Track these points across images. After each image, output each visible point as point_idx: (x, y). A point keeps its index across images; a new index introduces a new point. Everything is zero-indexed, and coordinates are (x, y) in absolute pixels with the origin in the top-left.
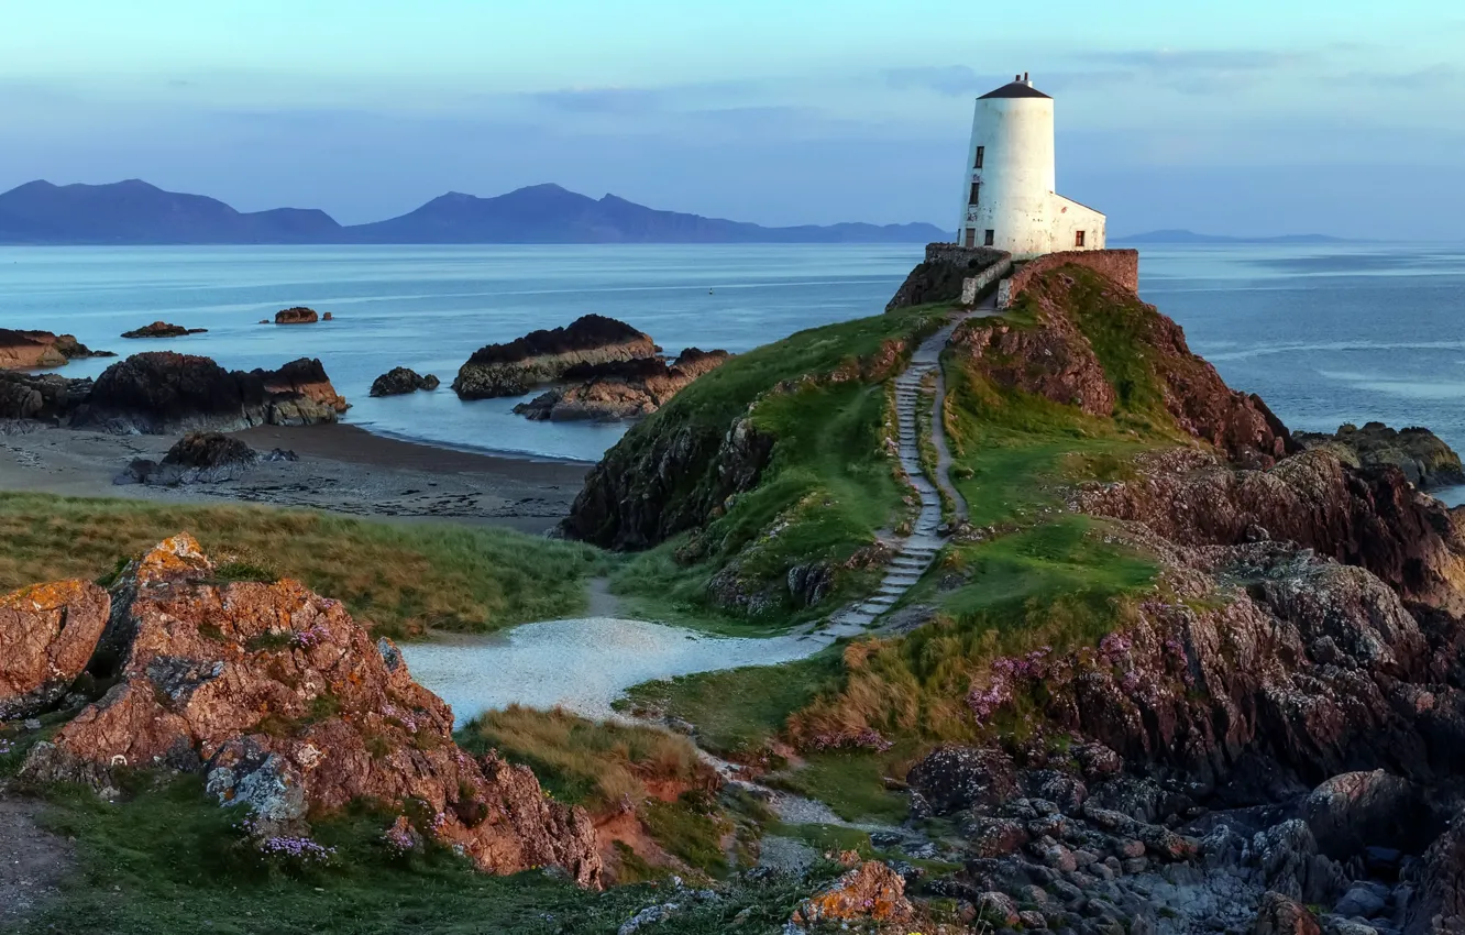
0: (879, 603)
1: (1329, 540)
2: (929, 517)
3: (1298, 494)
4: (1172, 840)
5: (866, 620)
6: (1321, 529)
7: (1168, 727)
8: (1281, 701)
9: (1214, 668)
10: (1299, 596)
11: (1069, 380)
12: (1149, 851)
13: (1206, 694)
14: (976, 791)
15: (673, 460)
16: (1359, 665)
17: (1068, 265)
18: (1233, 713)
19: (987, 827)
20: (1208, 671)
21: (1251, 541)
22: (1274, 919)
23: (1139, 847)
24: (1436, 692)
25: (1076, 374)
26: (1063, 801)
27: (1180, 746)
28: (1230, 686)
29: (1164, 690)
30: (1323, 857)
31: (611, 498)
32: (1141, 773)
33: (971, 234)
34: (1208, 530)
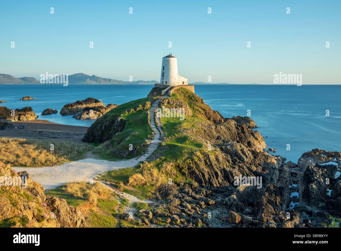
0: (148, 154)
1: (234, 138)
2: (157, 136)
3: (227, 130)
4: (210, 201)
5: (146, 157)
6: (232, 136)
7: (207, 176)
8: (228, 170)
10: (229, 149)
12: (206, 204)
13: (213, 169)
16: (242, 162)
17: (181, 88)
18: (219, 173)
19: (172, 200)
20: (214, 165)
21: (219, 139)
22: (232, 217)
23: (203, 203)
24: (256, 167)
26: (188, 194)
27: (209, 180)
28: (218, 168)
29: (206, 170)
30: (240, 203)
31: (93, 134)
32: (202, 187)
33: (163, 82)
34: (211, 137)
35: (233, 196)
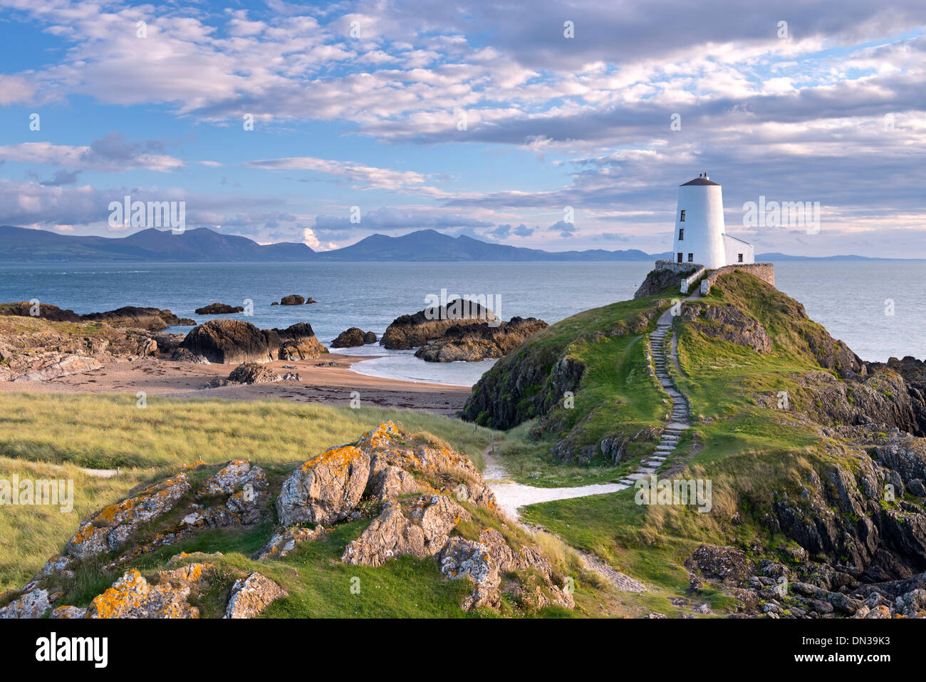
0: (657, 460)
1: (904, 423)
2: (679, 411)
3: (883, 397)
4: (849, 603)
5: (653, 470)
6: (899, 416)
7: (832, 532)
8: (895, 517)
9: (855, 498)
10: (897, 455)
11: (746, 334)
12: (836, 609)
13: (851, 514)
14: (726, 572)
15: (524, 378)
17: (737, 272)
18: (869, 525)
19: (738, 594)
20: (853, 500)
21: (860, 424)
23: (830, 606)
25: (750, 331)
26: (777, 578)
27: (841, 543)
28: (866, 509)
29: (830, 512)
31: (487, 400)
32: (821, 561)
33: (680, 256)
34: (836, 417)
35: (919, 593)
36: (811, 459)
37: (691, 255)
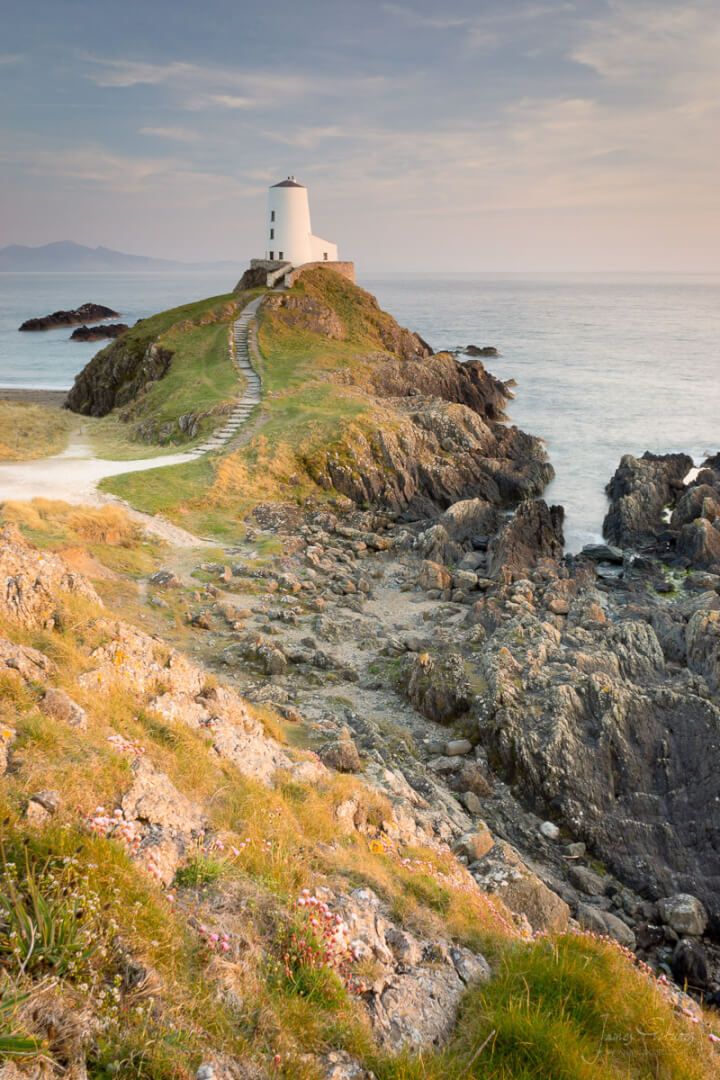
0: (228, 432)
1: (449, 394)
2: (252, 388)
3: (434, 373)
4: (380, 540)
5: (223, 441)
6: (445, 390)
7: (376, 485)
8: (429, 470)
9: (396, 455)
10: (435, 419)
11: (322, 322)
12: (368, 547)
13: (392, 468)
14: (280, 523)
15: (120, 368)
16: (465, 451)
17: (320, 268)
18: (407, 477)
19: (286, 540)
20: (393, 457)
21: (412, 395)
22: (428, 574)
23: (363, 545)
24: (501, 462)
25: (325, 319)
26: (325, 525)
27: (382, 494)
28: (405, 464)
29: (373, 468)
30: (452, 543)
31: (88, 389)
32: (364, 509)
33: (272, 254)
34: (391, 390)
35: (438, 529)
36: (361, 424)
37: (281, 254)
